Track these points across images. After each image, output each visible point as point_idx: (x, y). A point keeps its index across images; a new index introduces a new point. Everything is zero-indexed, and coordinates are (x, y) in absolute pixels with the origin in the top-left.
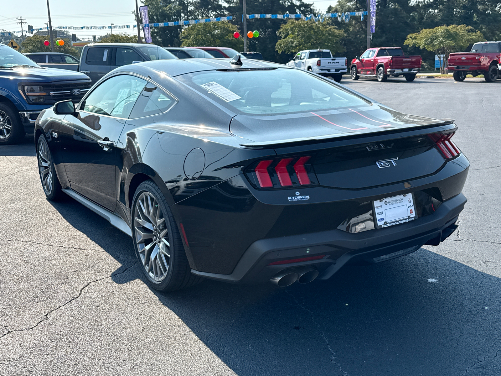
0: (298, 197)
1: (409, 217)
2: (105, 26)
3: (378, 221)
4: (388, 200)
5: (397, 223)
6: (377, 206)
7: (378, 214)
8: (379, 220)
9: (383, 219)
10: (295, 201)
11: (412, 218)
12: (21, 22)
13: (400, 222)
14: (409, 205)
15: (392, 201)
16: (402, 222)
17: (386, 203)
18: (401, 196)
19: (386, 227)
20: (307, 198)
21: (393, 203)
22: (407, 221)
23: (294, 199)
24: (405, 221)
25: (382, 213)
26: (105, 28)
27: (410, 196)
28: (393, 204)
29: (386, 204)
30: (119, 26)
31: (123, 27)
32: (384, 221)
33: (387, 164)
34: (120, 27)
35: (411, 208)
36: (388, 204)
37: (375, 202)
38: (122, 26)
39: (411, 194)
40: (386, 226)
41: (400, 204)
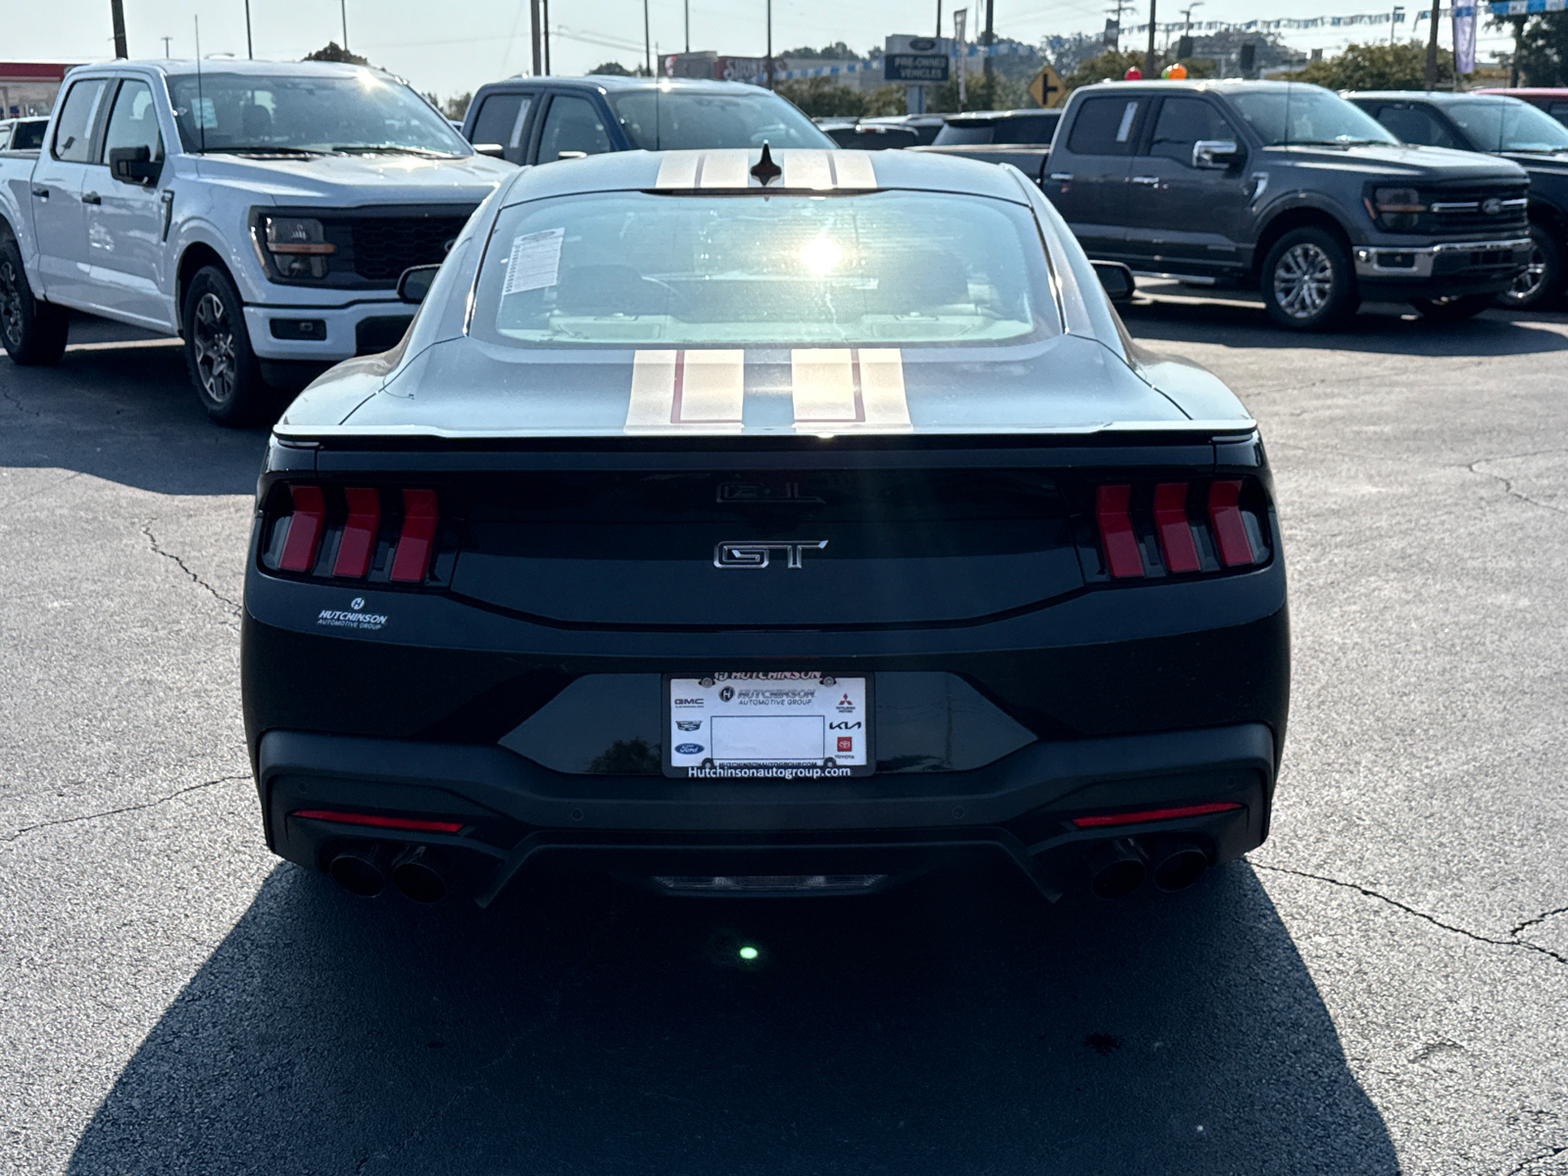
0: (358, 616)
1: (829, 763)
2: (1322, 19)
3: (674, 752)
4: (739, 683)
5: (761, 774)
6: (683, 697)
7: (680, 725)
8: (678, 749)
9: (700, 749)
10: (339, 627)
11: (840, 767)
12: (1120, 9)
13: (773, 773)
14: (843, 718)
15: (760, 692)
16: (788, 775)
17: (727, 695)
18: (810, 683)
19: (705, 778)
20: (376, 624)
21: (761, 698)
22: (816, 774)
23: (338, 619)
24: (805, 773)
25: (697, 727)
26: (1323, 23)
27: (853, 688)
28: (762, 703)
29: (727, 699)
30: (1370, 17)
31: (1383, 19)
32: (705, 755)
33: (757, 557)
34: (1373, 20)
35: (845, 733)
36: (735, 699)
37: (674, 682)
38: (1381, 16)
39: (860, 681)
40: (708, 773)
41: (796, 709)
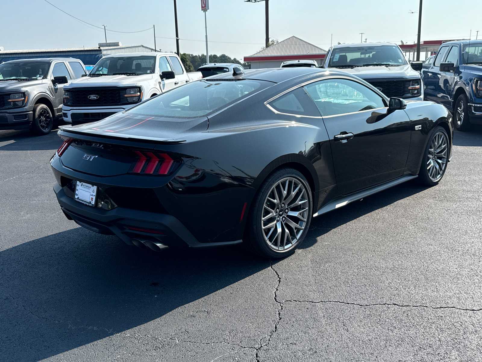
1: (90, 203)
4: (84, 184)
5: (82, 202)
6: (78, 185)
7: (77, 190)
8: (76, 194)
11: (92, 204)
14: (92, 193)
15: (85, 185)
16: (85, 203)
24: (87, 204)
27: (95, 188)
28: (85, 188)
29: (82, 186)
35: (92, 197)
39: (96, 187)
40: (77, 200)
41: (88, 190)
